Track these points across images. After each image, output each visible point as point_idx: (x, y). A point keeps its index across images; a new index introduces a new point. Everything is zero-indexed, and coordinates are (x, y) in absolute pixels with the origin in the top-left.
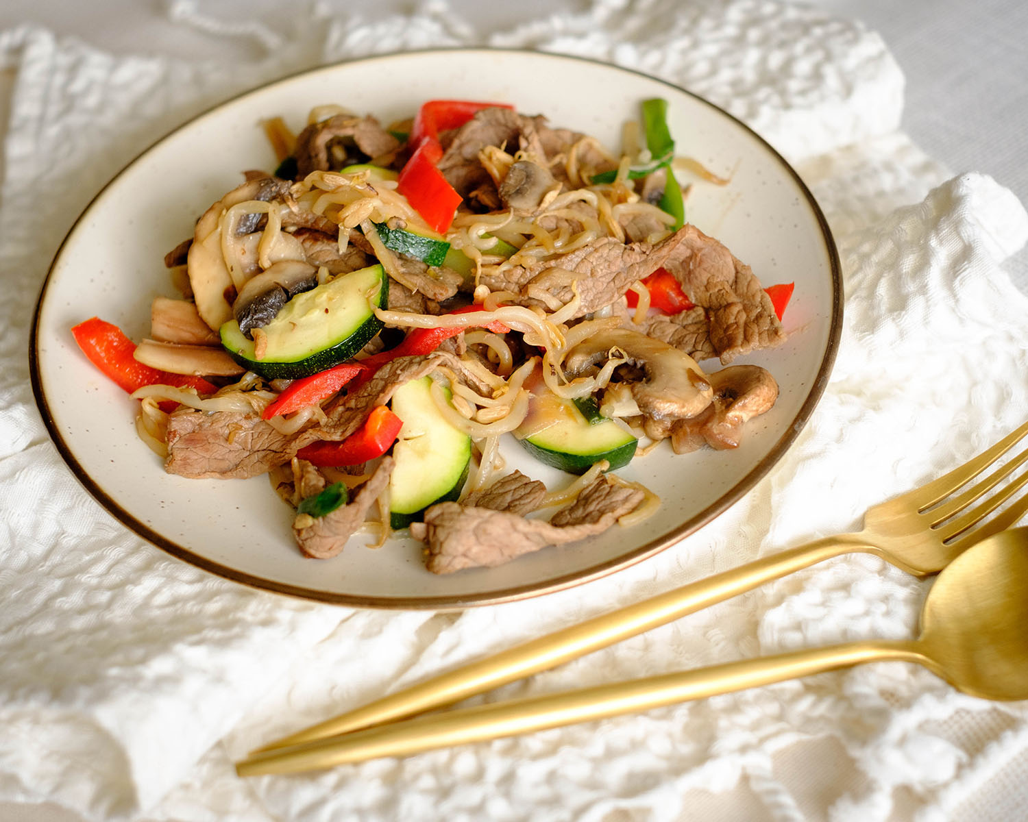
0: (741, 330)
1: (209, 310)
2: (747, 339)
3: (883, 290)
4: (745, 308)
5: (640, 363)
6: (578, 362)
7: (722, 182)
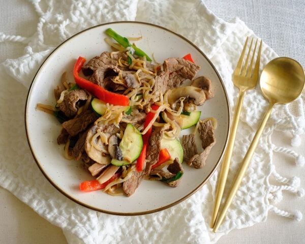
0: (191, 72)
1: (102, 162)
2: (194, 73)
3: (206, 41)
4: (186, 67)
5: (188, 97)
6: (174, 106)
7: (141, 37)
